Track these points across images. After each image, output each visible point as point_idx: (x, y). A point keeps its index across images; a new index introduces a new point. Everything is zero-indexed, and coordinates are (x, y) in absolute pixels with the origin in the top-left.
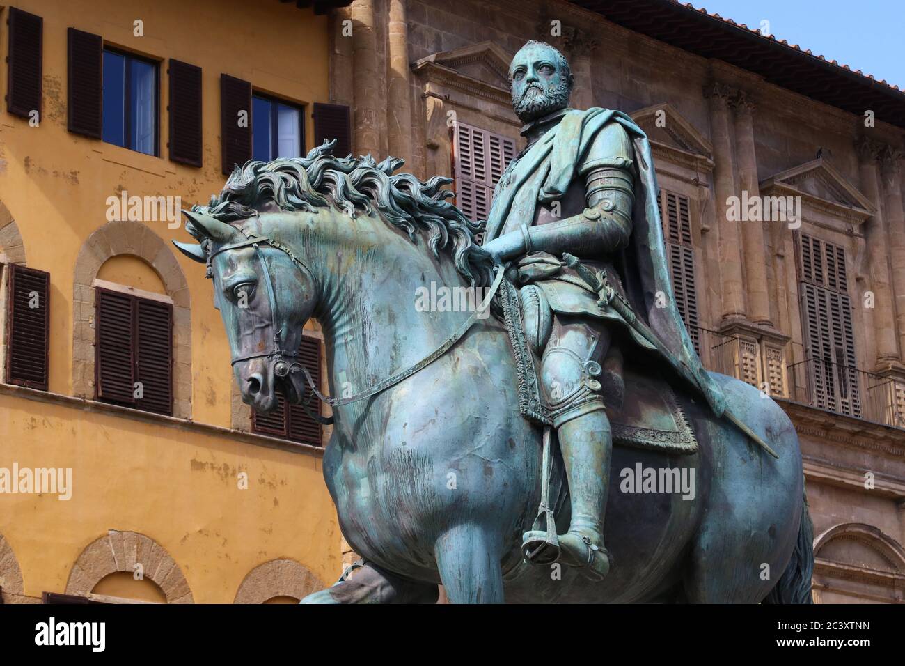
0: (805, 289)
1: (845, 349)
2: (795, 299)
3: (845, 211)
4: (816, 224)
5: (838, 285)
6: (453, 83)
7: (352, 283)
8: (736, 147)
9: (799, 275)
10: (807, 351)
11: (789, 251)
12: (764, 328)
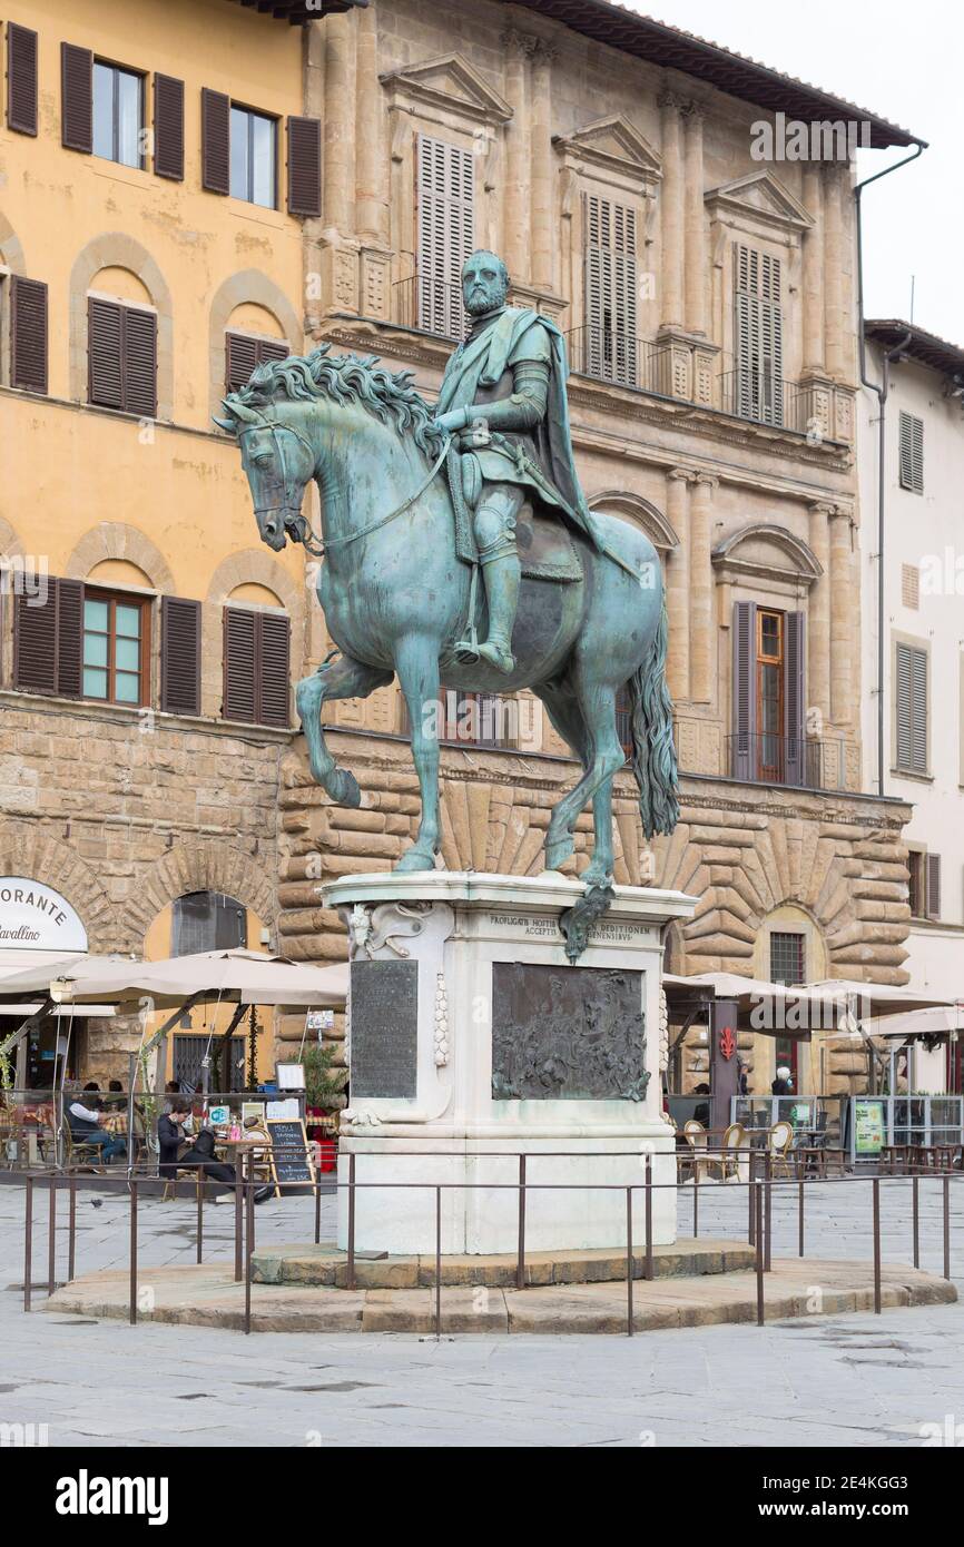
0: (739, 300)
1: (773, 358)
2: (729, 310)
3: (784, 223)
4: (755, 235)
5: (772, 296)
6: (418, 95)
7: (341, 456)
8: (686, 156)
9: (735, 287)
10: (736, 360)
11: (727, 263)
12: (698, 338)
